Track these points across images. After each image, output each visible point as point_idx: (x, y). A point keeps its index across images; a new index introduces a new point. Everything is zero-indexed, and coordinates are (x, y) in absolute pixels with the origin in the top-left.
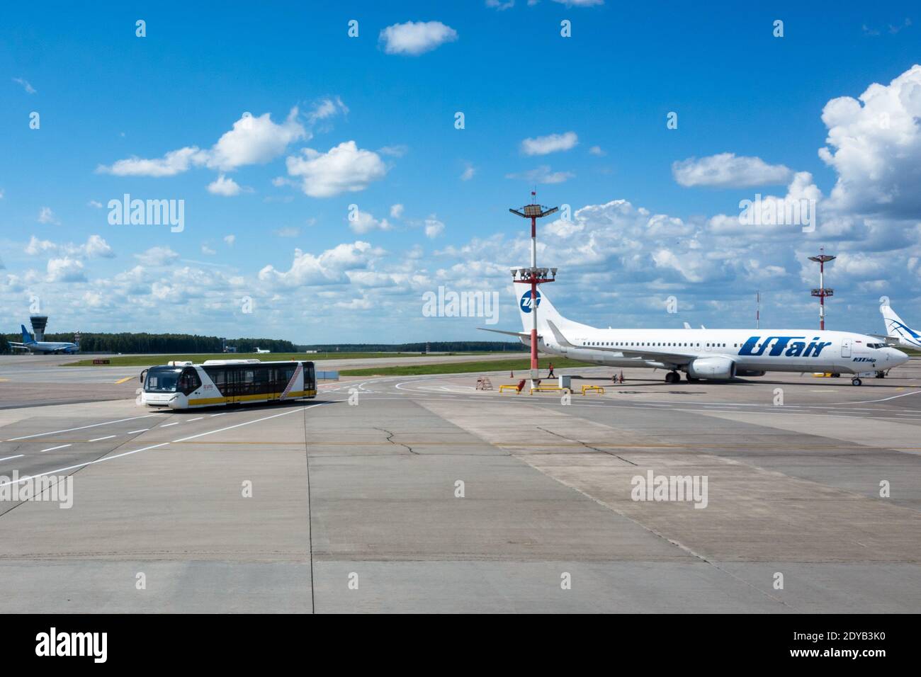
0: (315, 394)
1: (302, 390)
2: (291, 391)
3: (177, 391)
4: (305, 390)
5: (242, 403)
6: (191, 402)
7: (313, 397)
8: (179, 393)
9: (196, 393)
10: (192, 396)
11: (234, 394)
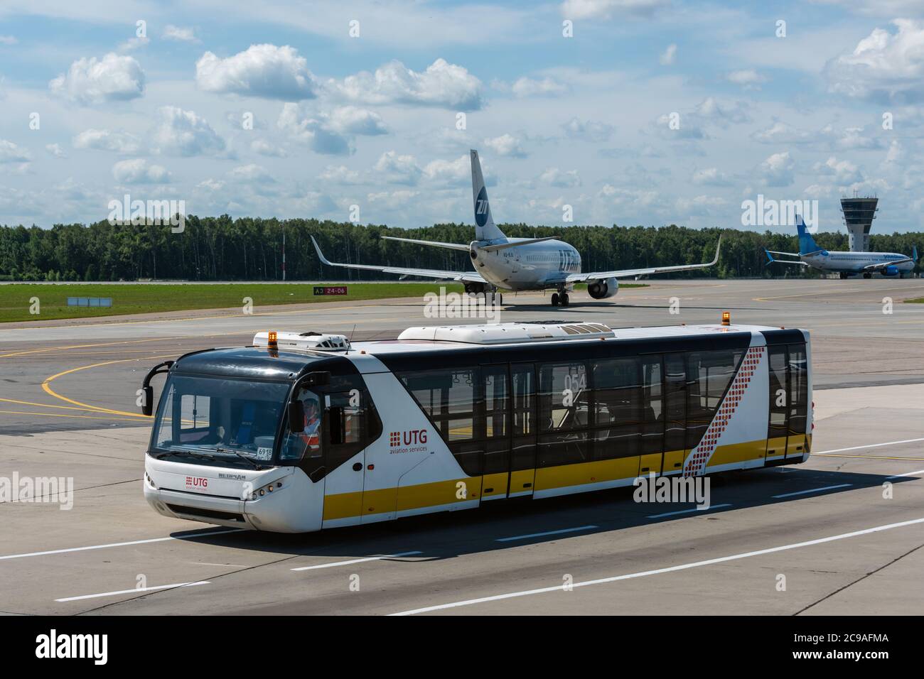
0: (807, 448)
1: (763, 435)
2: (724, 440)
3: (276, 461)
4: (774, 432)
5: (540, 494)
6: (332, 505)
7: (799, 460)
8: (285, 471)
9: (357, 467)
10: (342, 480)
11: (509, 463)
